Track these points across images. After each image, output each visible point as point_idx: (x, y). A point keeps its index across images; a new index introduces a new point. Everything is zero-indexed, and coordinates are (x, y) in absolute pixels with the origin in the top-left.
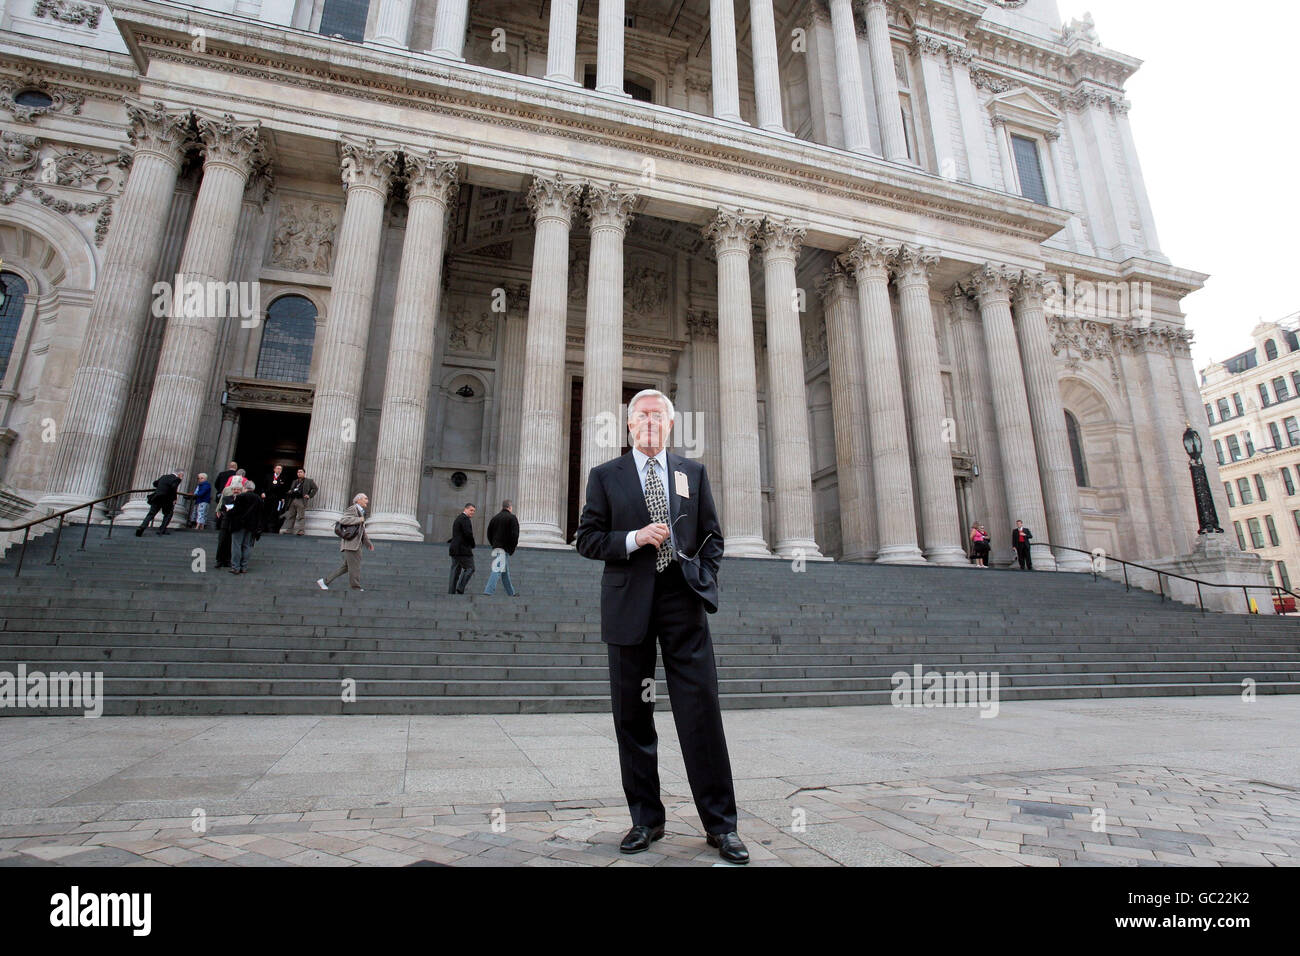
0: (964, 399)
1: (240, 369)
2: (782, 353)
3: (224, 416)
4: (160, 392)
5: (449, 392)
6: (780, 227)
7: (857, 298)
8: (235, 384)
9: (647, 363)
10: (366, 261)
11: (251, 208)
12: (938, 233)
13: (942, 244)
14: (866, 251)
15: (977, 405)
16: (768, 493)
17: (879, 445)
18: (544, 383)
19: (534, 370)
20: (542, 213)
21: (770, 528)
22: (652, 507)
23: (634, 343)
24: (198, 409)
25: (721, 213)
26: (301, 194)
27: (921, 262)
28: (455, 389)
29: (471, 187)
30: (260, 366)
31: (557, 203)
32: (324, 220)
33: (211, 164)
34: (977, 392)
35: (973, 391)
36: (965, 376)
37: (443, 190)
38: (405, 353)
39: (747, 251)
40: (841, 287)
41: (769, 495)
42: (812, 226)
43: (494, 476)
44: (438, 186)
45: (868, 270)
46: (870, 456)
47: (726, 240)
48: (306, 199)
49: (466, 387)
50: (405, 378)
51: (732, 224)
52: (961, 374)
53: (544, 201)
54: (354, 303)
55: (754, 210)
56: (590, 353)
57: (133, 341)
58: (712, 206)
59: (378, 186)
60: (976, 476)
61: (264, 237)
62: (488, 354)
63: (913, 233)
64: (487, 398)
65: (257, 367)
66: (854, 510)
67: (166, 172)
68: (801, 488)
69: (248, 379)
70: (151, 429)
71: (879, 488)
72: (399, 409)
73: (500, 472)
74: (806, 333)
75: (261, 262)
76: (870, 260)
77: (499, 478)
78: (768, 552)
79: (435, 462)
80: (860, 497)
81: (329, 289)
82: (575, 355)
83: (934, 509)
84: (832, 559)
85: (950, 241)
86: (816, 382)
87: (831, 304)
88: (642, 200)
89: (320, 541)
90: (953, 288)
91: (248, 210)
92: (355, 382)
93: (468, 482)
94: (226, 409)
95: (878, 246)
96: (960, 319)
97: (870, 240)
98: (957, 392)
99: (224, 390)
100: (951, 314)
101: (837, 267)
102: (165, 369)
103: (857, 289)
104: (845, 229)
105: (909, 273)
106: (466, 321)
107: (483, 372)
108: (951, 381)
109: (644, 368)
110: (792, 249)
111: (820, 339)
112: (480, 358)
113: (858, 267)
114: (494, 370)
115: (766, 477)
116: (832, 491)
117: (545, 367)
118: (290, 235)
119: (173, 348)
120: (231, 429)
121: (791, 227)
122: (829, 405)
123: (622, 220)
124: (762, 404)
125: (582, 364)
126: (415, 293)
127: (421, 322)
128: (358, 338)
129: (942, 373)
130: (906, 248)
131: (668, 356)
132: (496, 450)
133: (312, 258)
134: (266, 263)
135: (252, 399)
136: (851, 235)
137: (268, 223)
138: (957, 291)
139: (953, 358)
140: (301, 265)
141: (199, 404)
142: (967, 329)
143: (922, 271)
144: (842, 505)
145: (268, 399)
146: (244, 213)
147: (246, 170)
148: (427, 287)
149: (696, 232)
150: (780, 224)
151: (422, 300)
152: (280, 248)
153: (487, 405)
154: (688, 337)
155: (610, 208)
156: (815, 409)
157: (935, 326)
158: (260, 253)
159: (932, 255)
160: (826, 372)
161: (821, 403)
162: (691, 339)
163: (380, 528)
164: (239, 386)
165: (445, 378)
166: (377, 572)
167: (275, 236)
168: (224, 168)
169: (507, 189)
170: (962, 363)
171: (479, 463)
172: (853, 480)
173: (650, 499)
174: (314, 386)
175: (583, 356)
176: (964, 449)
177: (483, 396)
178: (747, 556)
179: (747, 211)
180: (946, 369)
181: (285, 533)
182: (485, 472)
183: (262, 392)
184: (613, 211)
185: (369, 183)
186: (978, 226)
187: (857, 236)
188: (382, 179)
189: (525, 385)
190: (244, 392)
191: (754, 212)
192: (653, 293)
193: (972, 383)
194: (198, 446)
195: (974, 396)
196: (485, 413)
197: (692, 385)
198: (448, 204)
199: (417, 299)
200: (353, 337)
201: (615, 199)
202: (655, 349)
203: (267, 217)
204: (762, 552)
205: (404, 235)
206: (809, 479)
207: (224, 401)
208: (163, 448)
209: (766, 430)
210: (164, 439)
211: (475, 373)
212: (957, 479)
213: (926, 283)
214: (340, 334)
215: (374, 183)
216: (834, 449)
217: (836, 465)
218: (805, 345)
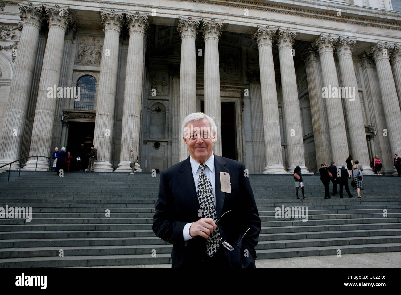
0: (369, 102)
1: (68, 106)
2: (288, 86)
3: (63, 125)
4: (37, 116)
5: (151, 110)
6: (285, 33)
7: (320, 61)
8: (66, 112)
9: (231, 94)
10: (113, 59)
11: (68, 42)
12: (355, 30)
13: (357, 35)
14: (323, 40)
15: (375, 104)
16: (284, 145)
17: (331, 124)
18: (188, 105)
19: (183, 99)
20: (184, 34)
21: (286, 160)
22: (203, 204)
23: (225, 86)
24: (51, 123)
25: (259, 28)
26: (88, 35)
27: (348, 44)
28: (154, 109)
29: (155, 26)
30: (76, 104)
31: (190, 29)
32: (97, 44)
33: (52, 25)
34: (375, 99)
35: (373, 98)
36: (369, 93)
37: (142, 28)
38: (130, 95)
39: (271, 44)
40: (312, 57)
41: (285, 146)
42: (299, 31)
43: (171, 143)
44: (140, 26)
45: (325, 49)
46: (328, 128)
47: (262, 39)
48: (90, 36)
49: (158, 107)
50: (131, 105)
51: (264, 32)
52: (367, 91)
53: (184, 29)
54: (109, 77)
55: (273, 26)
56: (207, 90)
57: (26, 98)
58: (255, 25)
59: (117, 28)
60: (376, 135)
61: (74, 53)
62: (166, 94)
63: (343, 31)
64: (167, 112)
65: (75, 105)
66: (322, 151)
67: (35, 30)
68: (299, 143)
69: (71, 110)
70: (35, 132)
71: (332, 142)
72: (129, 118)
73: (173, 142)
74: (298, 77)
75: (73, 63)
76: (325, 44)
77: (173, 144)
78: (285, 171)
79: (147, 139)
80: (324, 146)
81: (99, 72)
82: (200, 92)
83: (357, 151)
84: (313, 173)
85: (361, 34)
86: (303, 98)
87: (308, 64)
88: (225, 26)
89: (100, 174)
90: (362, 54)
91: (67, 43)
92: (111, 109)
93: (161, 146)
94: (63, 122)
95: (329, 38)
96: (366, 67)
97: (325, 35)
98: (365, 99)
99: (62, 114)
100: (362, 66)
101: (310, 48)
102: (38, 108)
103: (320, 57)
104: (314, 32)
105: (342, 49)
106: (157, 81)
107: (164, 101)
108: (362, 94)
109: (230, 96)
110: (290, 42)
111: (304, 80)
112: (163, 96)
113: (320, 48)
114: (169, 100)
115: (283, 139)
116: (311, 144)
117: (188, 98)
118: (84, 51)
119: (41, 100)
120: (65, 130)
121: (289, 32)
122: (309, 108)
123: (217, 34)
124: (280, 108)
125: (203, 95)
126: (133, 71)
127: (136, 82)
128: (112, 90)
129: (359, 91)
130: (341, 38)
131: (240, 90)
132: (171, 132)
133: (93, 60)
134: (76, 63)
135: (73, 118)
136: (316, 34)
137: (75, 48)
138: (364, 55)
139: (363, 84)
140: (89, 63)
141: (52, 121)
142: (369, 72)
143: (348, 48)
144: (316, 150)
145: (79, 117)
146: (66, 44)
147: (65, 26)
148: (138, 68)
149: (249, 38)
150: (285, 31)
151: (136, 73)
152: (81, 57)
153: (167, 115)
154: (248, 82)
155: (212, 29)
156: (303, 109)
157: (355, 71)
158: (73, 59)
159: (353, 40)
160: (307, 93)
161: (305, 107)
162: (249, 83)
163: (124, 168)
164: (68, 113)
165: (149, 105)
166: (121, 187)
167: (78, 52)
168: (56, 26)
169: (169, 25)
170: (367, 86)
171: (165, 138)
172: (321, 139)
173: (201, 197)
174: (96, 111)
175: (204, 93)
176: (370, 124)
177: (165, 111)
178: (276, 173)
179: (270, 27)
180: (360, 89)
181: (86, 171)
182: (167, 141)
183: (77, 115)
184: (213, 31)
185: (113, 27)
186: (373, 26)
187: (319, 34)
188: (118, 25)
189: (180, 106)
190: (70, 115)
191: (273, 27)
192: (232, 65)
193: (372, 95)
194: (53, 138)
195: (373, 100)
196: (166, 118)
197: (251, 102)
198: (145, 34)
199: (134, 73)
200: (109, 90)
201: (214, 26)
202: (234, 88)
203: (75, 45)
204: (283, 172)
205: (128, 48)
206: (302, 139)
207: (62, 119)
208: (39, 139)
209: (282, 119)
210: (39, 136)
211: (161, 102)
212: (367, 136)
213: (350, 52)
214: (104, 89)
215: (115, 27)
216: (312, 126)
217: (313, 133)
218: (298, 83)
